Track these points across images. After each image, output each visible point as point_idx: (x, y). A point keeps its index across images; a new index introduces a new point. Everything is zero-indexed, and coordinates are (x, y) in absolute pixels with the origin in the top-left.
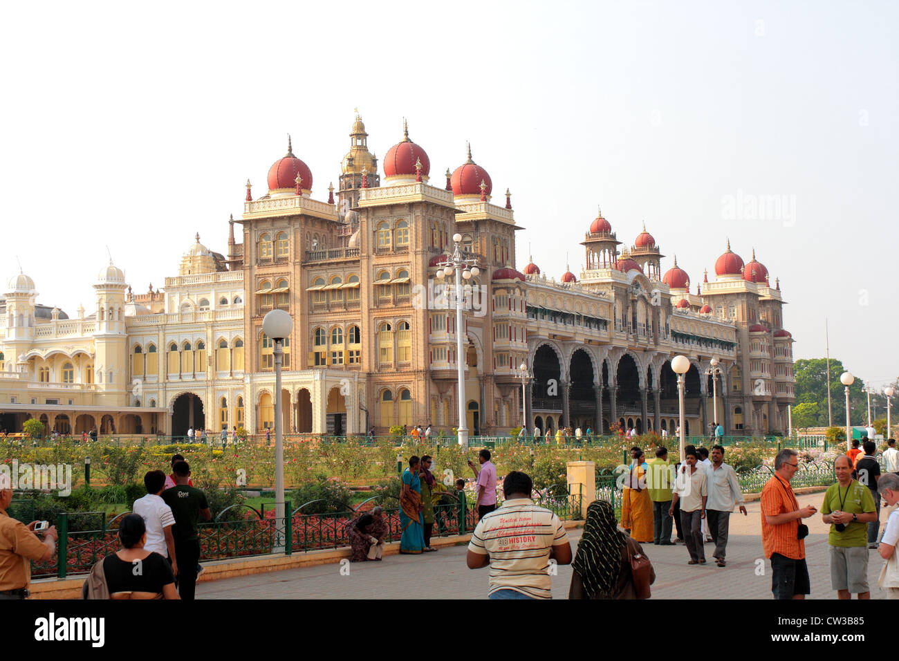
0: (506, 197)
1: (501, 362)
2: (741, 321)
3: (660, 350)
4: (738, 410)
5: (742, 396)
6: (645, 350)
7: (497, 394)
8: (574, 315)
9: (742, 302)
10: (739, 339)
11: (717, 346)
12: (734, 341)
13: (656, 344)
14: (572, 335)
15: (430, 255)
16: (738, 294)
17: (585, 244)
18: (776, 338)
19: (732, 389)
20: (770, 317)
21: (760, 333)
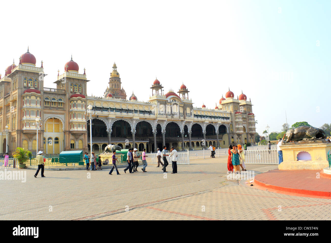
0: (84, 71)
1: (79, 126)
2: (232, 111)
3: (186, 120)
4: (233, 138)
5: (233, 133)
6: (182, 121)
7: (71, 137)
8: (133, 110)
9: (232, 105)
10: (231, 116)
11: (221, 118)
12: (230, 117)
13: (184, 118)
14: (132, 117)
15: (24, 89)
16: (230, 103)
17: (151, 88)
18: (249, 116)
19: (231, 131)
20: (246, 109)
21: (238, 114)
